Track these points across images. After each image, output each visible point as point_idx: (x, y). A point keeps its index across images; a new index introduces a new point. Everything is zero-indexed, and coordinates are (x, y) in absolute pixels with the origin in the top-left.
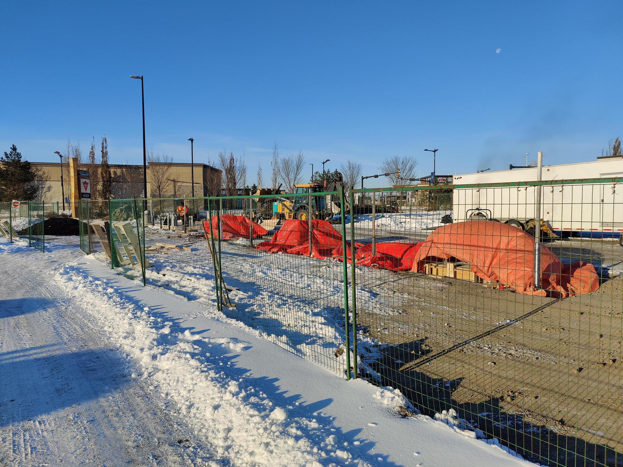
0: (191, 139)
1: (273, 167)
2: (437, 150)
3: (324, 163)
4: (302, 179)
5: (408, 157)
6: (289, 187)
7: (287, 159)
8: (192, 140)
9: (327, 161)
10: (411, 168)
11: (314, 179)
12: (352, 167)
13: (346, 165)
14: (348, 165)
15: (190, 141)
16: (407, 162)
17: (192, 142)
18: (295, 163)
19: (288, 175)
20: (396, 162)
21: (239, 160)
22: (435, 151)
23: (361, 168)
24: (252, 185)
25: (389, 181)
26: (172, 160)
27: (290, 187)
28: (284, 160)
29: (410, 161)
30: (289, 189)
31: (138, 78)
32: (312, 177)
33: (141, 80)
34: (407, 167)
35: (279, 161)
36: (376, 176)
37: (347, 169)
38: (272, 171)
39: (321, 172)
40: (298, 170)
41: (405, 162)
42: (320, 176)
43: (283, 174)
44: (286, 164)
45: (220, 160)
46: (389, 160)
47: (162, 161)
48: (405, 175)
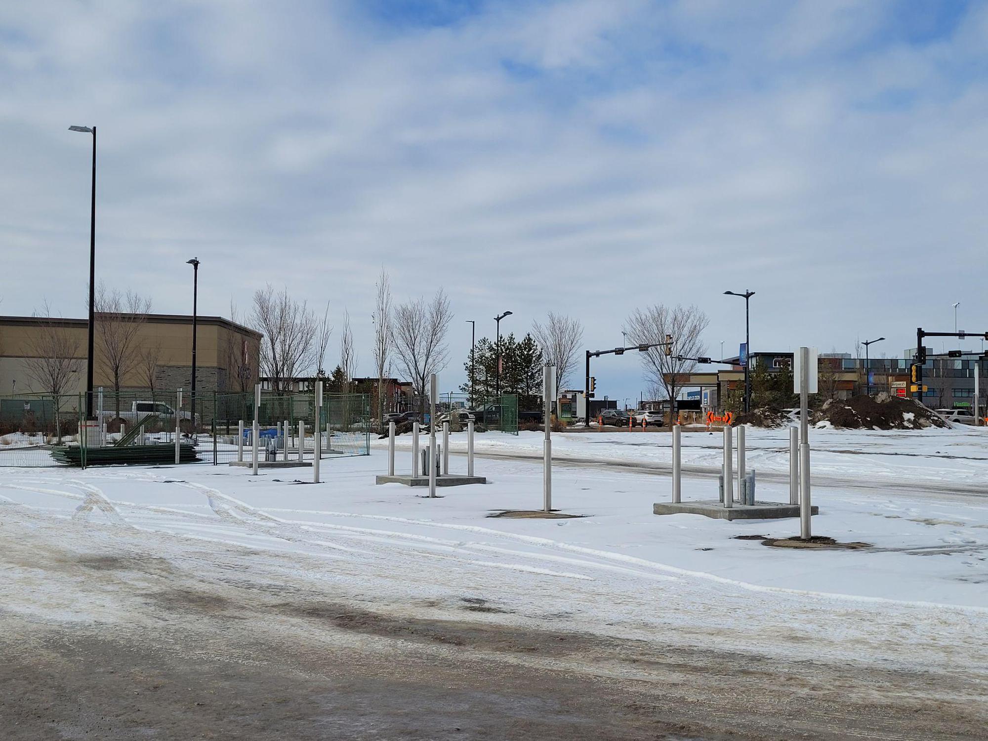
0: (194, 261)
1: (378, 327)
2: (753, 293)
3: (498, 319)
4: (445, 352)
5: (685, 308)
6: (413, 371)
7: (410, 307)
8: (195, 263)
9: (505, 314)
10: (694, 332)
11: (476, 355)
12: (558, 329)
13: (545, 324)
14: (548, 322)
15: (192, 266)
16: (685, 318)
17: (196, 268)
18: (428, 316)
19: (412, 345)
20: (658, 317)
21: (300, 310)
22: (747, 296)
23: (580, 330)
24: (334, 369)
25: (645, 361)
26: (148, 306)
27: (418, 373)
28: (404, 310)
29: (692, 317)
30: (414, 375)
31: (84, 130)
32: (472, 351)
33: (91, 135)
34: (686, 331)
35: (392, 314)
36: (619, 351)
37: (547, 332)
38: (375, 336)
39: (493, 340)
40: (434, 334)
41: (679, 318)
42: (491, 349)
43: (400, 342)
44: (408, 319)
45: (258, 308)
46: (645, 313)
47: (126, 310)
48: (679, 348)
